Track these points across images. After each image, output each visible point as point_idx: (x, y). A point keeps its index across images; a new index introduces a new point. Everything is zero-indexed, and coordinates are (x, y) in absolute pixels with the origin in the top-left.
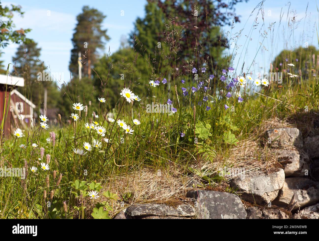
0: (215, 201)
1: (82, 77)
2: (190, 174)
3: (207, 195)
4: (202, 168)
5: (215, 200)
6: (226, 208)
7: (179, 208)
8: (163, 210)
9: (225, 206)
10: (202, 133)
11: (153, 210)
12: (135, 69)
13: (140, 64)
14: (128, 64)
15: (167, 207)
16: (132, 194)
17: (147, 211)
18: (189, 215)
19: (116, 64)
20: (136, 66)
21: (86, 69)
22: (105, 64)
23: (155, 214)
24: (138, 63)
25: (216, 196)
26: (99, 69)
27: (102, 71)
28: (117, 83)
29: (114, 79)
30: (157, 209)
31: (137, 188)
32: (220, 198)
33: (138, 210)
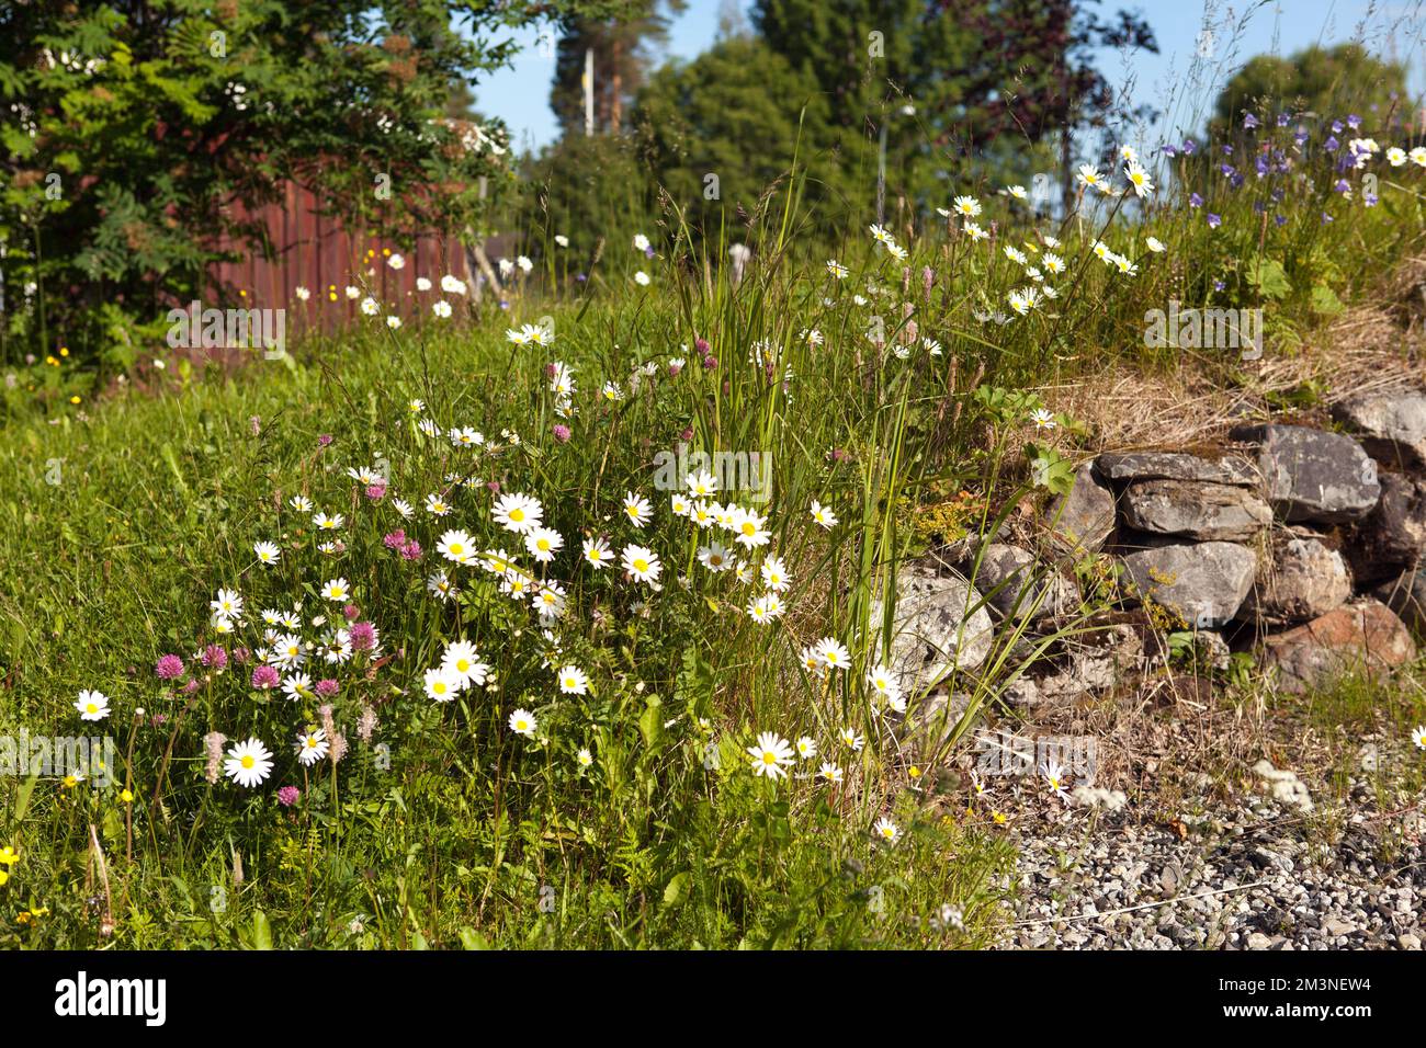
0: (1306, 453)
1: (595, 130)
2: (1234, 385)
3: (1287, 434)
4: (1262, 373)
5: (1307, 448)
6: (1331, 469)
7: (1224, 463)
8: (1186, 467)
9: (1329, 465)
10: (1267, 284)
11: (1164, 465)
12: (772, 108)
13: (786, 94)
14: (746, 93)
15: (1195, 460)
16: (1096, 430)
17: (1149, 466)
18: (1247, 481)
19: (711, 89)
20: (774, 97)
21: (605, 105)
22: (672, 90)
23: (1168, 474)
24: (780, 90)
25: (1309, 439)
26: (653, 105)
27: (664, 111)
28: (711, 153)
29: (702, 138)
30: (1172, 463)
31: (1105, 416)
32: (1319, 447)
33: (1127, 463)
